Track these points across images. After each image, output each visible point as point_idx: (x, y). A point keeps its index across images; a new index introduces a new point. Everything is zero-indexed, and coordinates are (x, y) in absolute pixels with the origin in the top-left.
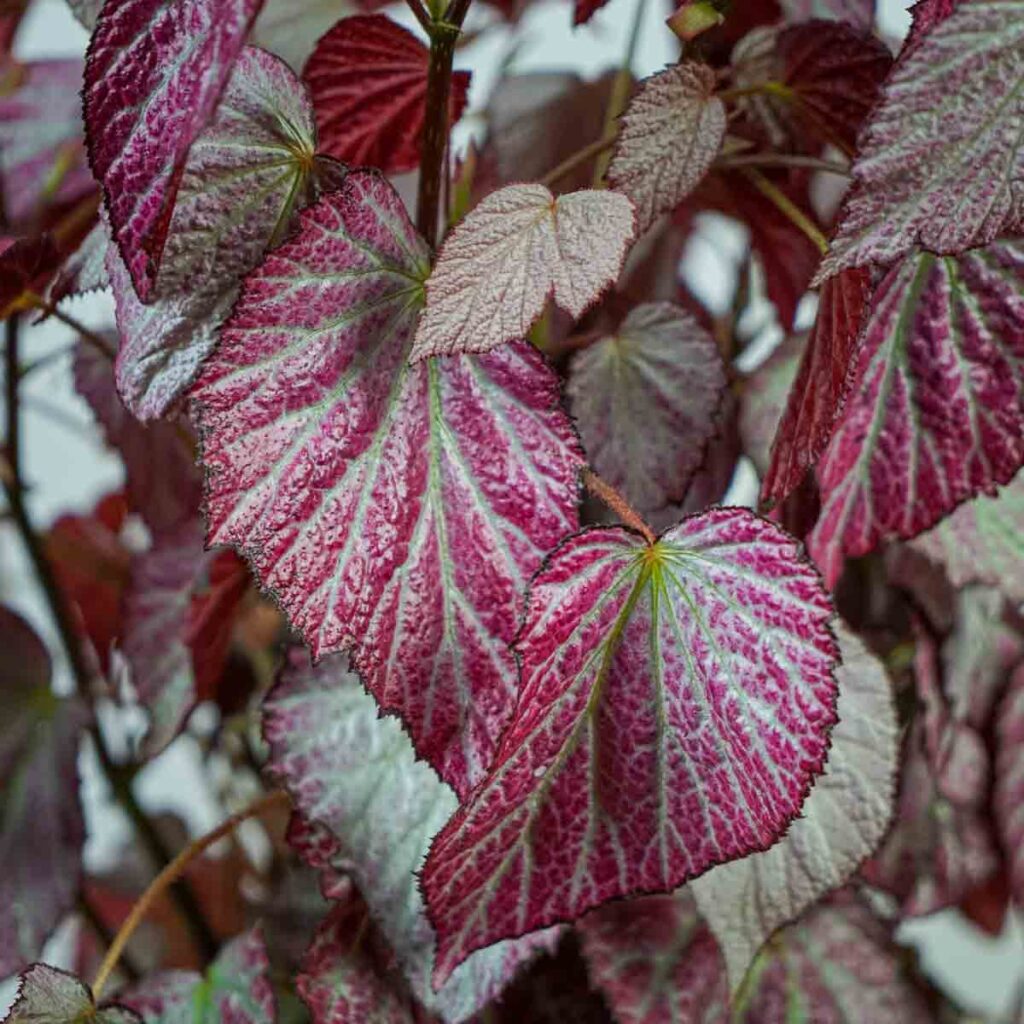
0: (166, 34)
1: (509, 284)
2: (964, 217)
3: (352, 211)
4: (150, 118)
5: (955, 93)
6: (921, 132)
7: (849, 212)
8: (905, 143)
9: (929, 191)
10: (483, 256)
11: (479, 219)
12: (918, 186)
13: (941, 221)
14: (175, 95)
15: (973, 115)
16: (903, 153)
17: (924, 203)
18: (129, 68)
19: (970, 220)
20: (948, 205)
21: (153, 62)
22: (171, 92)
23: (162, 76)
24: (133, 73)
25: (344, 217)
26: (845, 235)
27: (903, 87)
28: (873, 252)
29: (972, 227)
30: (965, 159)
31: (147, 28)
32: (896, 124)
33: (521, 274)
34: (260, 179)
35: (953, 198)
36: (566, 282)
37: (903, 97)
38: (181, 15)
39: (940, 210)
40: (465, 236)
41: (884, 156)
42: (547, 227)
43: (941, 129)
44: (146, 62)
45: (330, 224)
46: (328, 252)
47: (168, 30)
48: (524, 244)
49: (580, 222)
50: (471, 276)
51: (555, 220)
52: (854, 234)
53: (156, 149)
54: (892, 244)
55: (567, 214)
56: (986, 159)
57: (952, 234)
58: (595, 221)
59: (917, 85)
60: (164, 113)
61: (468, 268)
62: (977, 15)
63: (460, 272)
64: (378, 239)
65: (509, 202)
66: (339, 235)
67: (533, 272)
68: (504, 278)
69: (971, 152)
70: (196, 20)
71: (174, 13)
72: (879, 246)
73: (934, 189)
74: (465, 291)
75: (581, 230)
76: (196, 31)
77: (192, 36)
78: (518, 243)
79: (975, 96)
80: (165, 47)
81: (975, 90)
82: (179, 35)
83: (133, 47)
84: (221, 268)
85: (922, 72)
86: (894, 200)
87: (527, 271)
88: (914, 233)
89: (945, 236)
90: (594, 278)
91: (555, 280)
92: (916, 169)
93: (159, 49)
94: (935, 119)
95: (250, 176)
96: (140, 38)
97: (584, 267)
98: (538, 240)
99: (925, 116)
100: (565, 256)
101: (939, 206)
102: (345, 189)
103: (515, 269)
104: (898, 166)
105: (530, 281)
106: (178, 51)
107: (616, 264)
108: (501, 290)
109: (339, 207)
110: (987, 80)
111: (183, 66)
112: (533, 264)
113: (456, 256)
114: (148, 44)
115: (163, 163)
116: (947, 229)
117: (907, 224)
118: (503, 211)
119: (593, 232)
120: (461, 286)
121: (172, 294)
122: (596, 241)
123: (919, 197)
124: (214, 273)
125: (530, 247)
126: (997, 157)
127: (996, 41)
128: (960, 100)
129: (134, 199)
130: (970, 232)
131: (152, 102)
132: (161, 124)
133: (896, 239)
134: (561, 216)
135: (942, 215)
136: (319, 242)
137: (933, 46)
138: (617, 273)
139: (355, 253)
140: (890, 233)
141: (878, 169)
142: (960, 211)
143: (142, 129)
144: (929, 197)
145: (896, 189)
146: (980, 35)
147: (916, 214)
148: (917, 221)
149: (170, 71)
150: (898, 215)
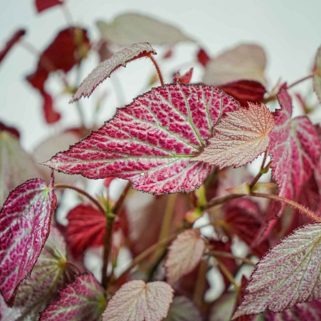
0: (17, 228)
1: (130, 316)
2: (283, 302)
3: (78, 288)
4: (11, 254)
5: (281, 265)
6: (269, 277)
7: (244, 299)
8: (264, 281)
9: (272, 293)
10: (121, 306)
11: (120, 294)
12: (268, 292)
13: (275, 303)
14: (19, 248)
15: (286, 272)
16: (263, 284)
17: (270, 297)
18: (4, 238)
19: (285, 302)
20: (278, 298)
21: (12, 237)
22: (18, 246)
23: (14, 241)
24: (5, 240)
25: (75, 290)
26: (243, 305)
27: (263, 264)
28: (252, 311)
29: (286, 304)
30: (283, 285)
31: (10, 226)
32: (261, 275)
33: (134, 313)
34: (48, 270)
35: (280, 296)
36: (149, 317)
37: (263, 268)
38: (21, 222)
39: (275, 300)
40: (116, 300)
41: (256, 284)
42: (143, 296)
43: (276, 276)
44: (10, 237)
45: (71, 292)
46: (69, 301)
47: (17, 227)
48: (136, 301)
49: (155, 294)
50: (117, 313)
51: (146, 293)
52: (246, 305)
53: (12, 264)
54: (259, 309)
55: (150, 291)
56: (291, 285)
57: (279, 307)
58: (159, 295)
59: (268, 264)
60: (15, 253)
61: (116, 310)
62: (288, 243)
63: (114, 312)
64: (87, 294)
65: (131, 288)
66: (74, 295)
67: (138, 313)
68: (128, 315)
69: (286, 282)
70: (26, 225)
71: (19, 222)
72: (254, 309)
73: (273, 293)
74: (115, 318)
75: (154, 298)
76: (27, 229)
77: (25, 230)
78: (133, 301)
79: (288, 266)
80: (16, 232)
81: (287, 264)
82: (21, 229)
83: (5, 231)
84: (34, 299)
85: (269, 260)
86: (260, 296)
87: (136, 312)
88: (266, 306)
89: (277, 307)
90: (159, 316)
91: (146, 316)
92: (267, 288)
93: (14, 233)
94: (274, 273)
95: (44, 268)
96: (8, 229)
97: (156, 312)
98: (140, 301)
99: (271, 273)
100: (149, 307)
101: (275, 298)
102: (76, 281)
103: (132, 311)
104: (262, 287)
105: (137, 316)
106: (20, 234)
107: (166, 312)
108: (127, 318)
109: (73, 287)
110: (292, 261)
111: (22, 240)
112: (138, 310)
113: (112, 306)
114: (10, 231)
115: (15, 268)
116: (277, 305)
117: (264, 303)
118: (129, 291)
119: (158, 299)
120: (114, 316)
121: (18, 305)
122: (160, 303)
123: (268, 295)
124: (32, 300)
125: (137, 303)
126: (294, 284)
127: (294, 251)
128: (282, 267)
129: (5, 278)
130: (285, 305)
131: (11, 249)
132: (14, 256)
133: (260, 308)
134: (148, 292)
135: (275, 301)
136: (66, 299)
137: (273, 253)
138: (166, 315)
139: (79, 299)
140: (258, 305)
141: (254, 289)
142: (282, 299)
143: (8, 257)
144: (271, 295)
145: (260, 293)
146: (290, 249)
147: (267, 301)
148: (267, 303)
149: (18, 240)
150: (261, 300)
